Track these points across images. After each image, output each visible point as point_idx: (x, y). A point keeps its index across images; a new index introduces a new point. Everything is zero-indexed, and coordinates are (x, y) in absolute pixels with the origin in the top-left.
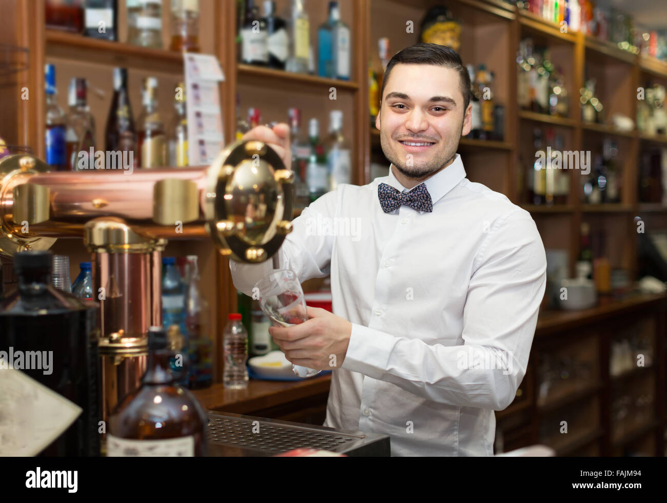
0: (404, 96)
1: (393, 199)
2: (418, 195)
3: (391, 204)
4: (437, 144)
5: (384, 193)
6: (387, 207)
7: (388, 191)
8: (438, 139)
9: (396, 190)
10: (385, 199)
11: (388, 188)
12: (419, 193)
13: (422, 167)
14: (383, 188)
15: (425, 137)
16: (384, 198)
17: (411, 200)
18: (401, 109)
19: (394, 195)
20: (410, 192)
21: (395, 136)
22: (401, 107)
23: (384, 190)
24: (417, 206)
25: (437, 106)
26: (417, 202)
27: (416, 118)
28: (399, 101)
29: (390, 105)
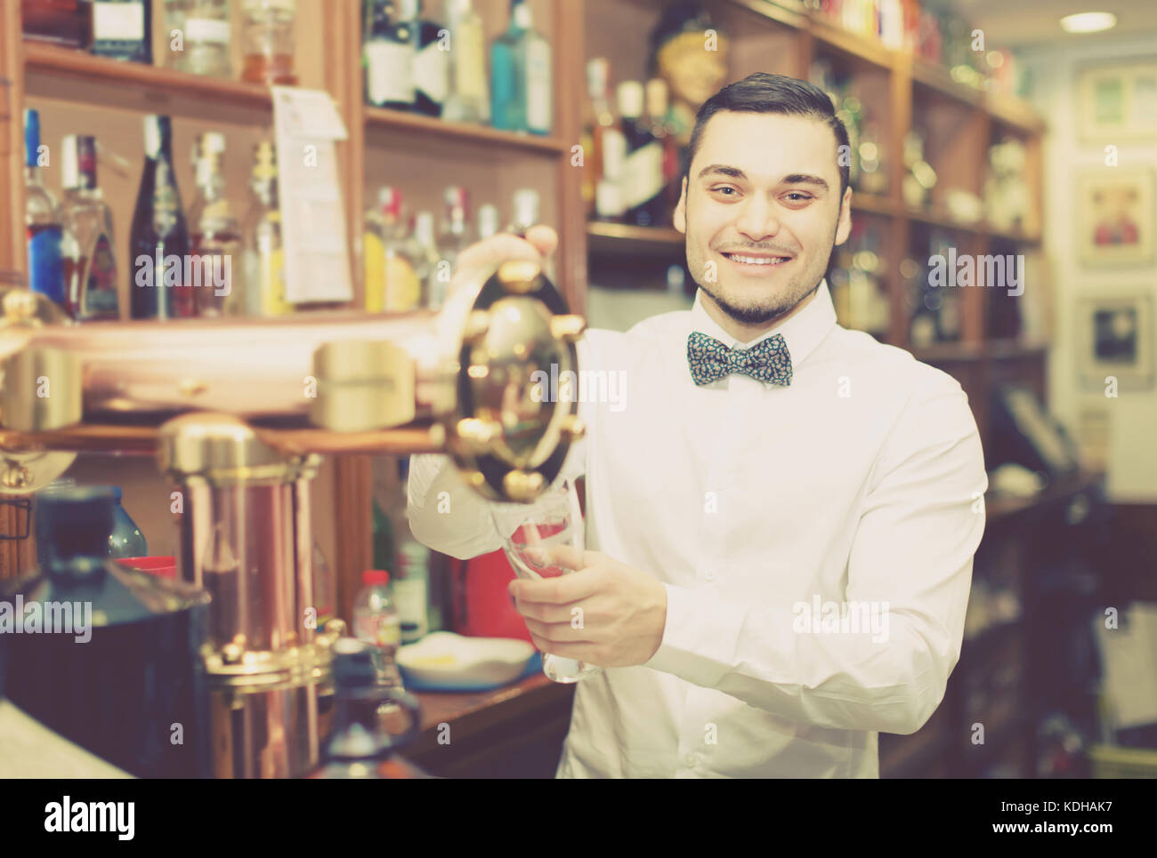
0: (734, 173)
1: (716, 360)
2: (770, 356)
3: (714, 371)
4: (793, 260)
5: (701, 351)
6: (703, 376)
7: (710, 348)
8: (796, 251)
9: (723, 345)
10: (702, 362)
11: (708, 340)
12: (772, 352)
13: (767, 303)
14: (699, 341)
15: (773, 247)
16: (700, 360)
17: (752, 365)
18: (728, 195)
19: (721, 355)
20: (753, 349)
21: (716, 245)
22: (728, 191)
23: (701, 345)
24: (764, 375)
25: (795, 190)
26: (764, 368)
27: (757, 213)
28: (726, 180)
29: (708, 187)
